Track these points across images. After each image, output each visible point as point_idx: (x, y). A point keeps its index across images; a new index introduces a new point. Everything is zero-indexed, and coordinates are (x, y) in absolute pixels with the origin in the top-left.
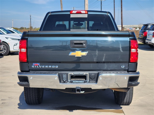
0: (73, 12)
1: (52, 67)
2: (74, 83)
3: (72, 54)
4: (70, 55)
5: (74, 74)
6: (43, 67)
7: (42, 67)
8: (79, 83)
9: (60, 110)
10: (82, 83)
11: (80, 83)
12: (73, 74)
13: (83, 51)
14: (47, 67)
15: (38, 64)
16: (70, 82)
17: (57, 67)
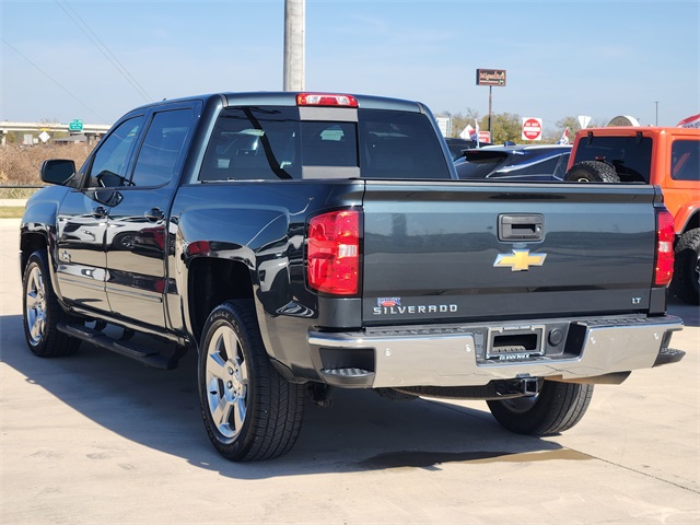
0: (310, 99)
1: (438, 308)
2: (503, 361)
3: (502, 260)
4: (496, 265)
5: (504, 331)
6: (411, 309)
7: (407, 309)
8: (516, 360)
9: (387, 470)
10: (525, 360)
11: (521, 360)
12: (501, 331)
13: (533, 249)
14: (422, 309)
15: (394, 301)
16: (491, 358)
17: (454, 308)
